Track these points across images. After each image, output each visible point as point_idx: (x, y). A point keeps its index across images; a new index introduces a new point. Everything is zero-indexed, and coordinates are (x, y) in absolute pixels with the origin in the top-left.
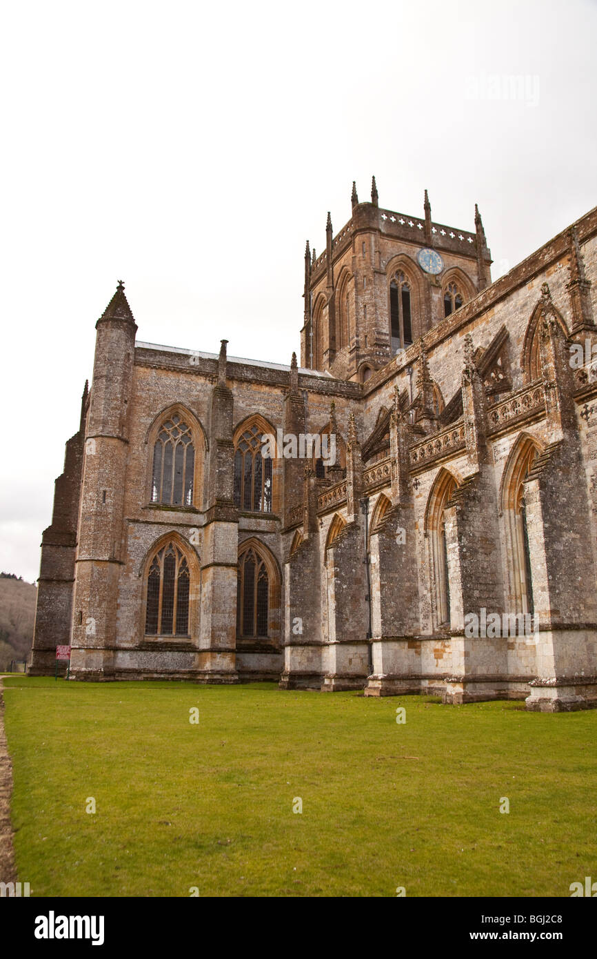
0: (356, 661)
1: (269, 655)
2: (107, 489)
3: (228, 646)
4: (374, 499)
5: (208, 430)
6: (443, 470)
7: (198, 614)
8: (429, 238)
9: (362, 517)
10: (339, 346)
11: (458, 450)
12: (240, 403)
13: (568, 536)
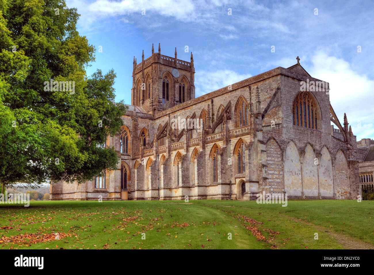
0: (156, 194)
3: (119, 191)
4: (161, 155)
6: (178, 151)
7: (109, 183)
8: (176, 65)
9: (157, 159)
10: (145, 99)
11: (182, 148)
13: (202, 170)
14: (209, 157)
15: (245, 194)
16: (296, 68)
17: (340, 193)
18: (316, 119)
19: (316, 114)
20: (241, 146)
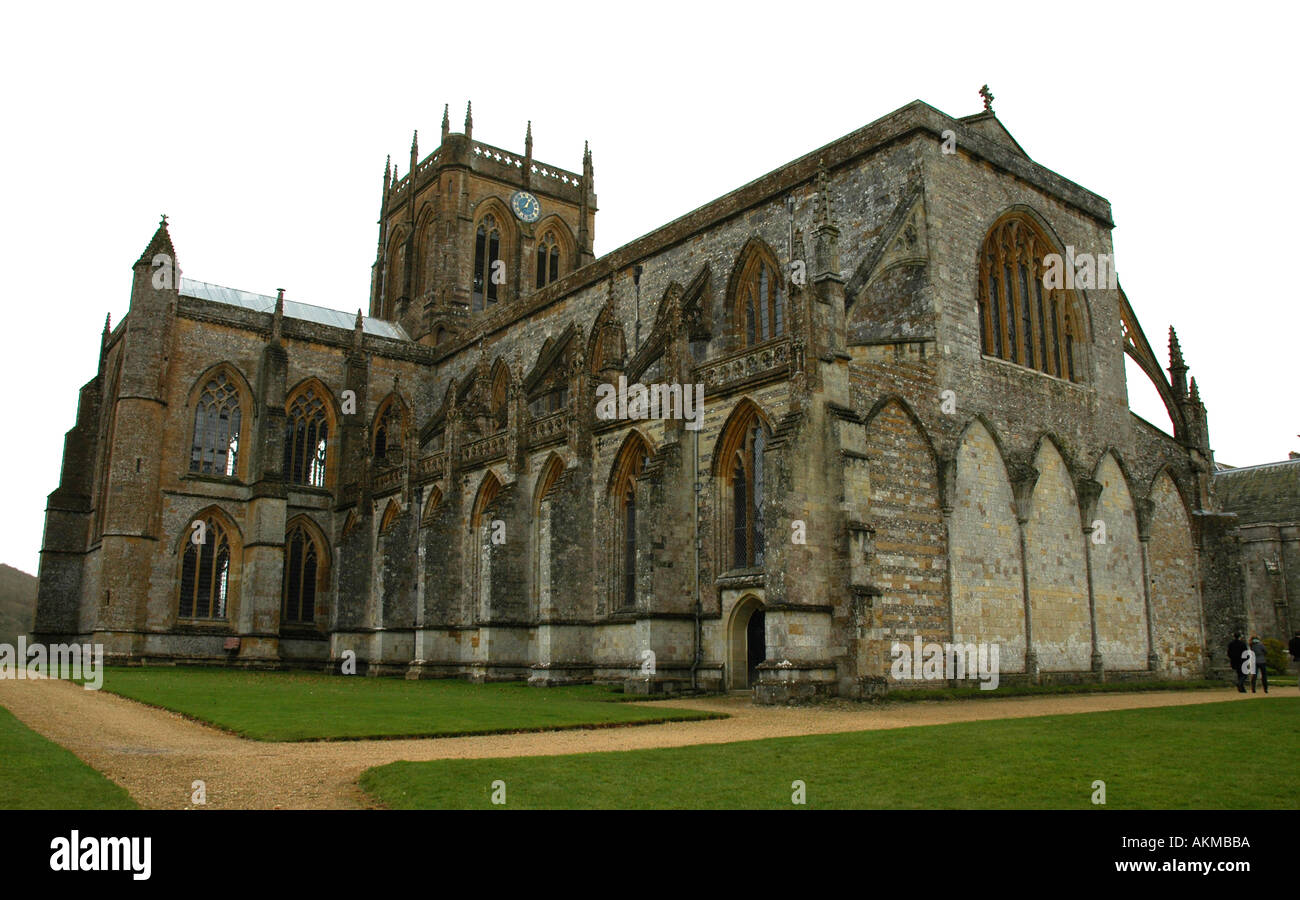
0: (402, 649)
1: (314, 642)
2: (142, 457)
3: (271, 631)
4: (428, 490)
5: (258, 393)
6: (489, 472)
7: (238, 596)
8: (527, 180)
9: (415, 505)
10: (414, 295)
11: (499, 458)
12: (295, 364)
13: (573, 548)
14: (608, 493)
15: (763, 670)
16: (982, 127)
17: (1173, 652)
18: (1069, 338)
19: (1067, 317)
20: (750, 436)
